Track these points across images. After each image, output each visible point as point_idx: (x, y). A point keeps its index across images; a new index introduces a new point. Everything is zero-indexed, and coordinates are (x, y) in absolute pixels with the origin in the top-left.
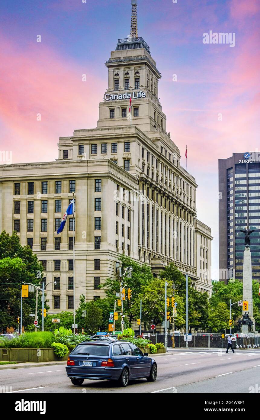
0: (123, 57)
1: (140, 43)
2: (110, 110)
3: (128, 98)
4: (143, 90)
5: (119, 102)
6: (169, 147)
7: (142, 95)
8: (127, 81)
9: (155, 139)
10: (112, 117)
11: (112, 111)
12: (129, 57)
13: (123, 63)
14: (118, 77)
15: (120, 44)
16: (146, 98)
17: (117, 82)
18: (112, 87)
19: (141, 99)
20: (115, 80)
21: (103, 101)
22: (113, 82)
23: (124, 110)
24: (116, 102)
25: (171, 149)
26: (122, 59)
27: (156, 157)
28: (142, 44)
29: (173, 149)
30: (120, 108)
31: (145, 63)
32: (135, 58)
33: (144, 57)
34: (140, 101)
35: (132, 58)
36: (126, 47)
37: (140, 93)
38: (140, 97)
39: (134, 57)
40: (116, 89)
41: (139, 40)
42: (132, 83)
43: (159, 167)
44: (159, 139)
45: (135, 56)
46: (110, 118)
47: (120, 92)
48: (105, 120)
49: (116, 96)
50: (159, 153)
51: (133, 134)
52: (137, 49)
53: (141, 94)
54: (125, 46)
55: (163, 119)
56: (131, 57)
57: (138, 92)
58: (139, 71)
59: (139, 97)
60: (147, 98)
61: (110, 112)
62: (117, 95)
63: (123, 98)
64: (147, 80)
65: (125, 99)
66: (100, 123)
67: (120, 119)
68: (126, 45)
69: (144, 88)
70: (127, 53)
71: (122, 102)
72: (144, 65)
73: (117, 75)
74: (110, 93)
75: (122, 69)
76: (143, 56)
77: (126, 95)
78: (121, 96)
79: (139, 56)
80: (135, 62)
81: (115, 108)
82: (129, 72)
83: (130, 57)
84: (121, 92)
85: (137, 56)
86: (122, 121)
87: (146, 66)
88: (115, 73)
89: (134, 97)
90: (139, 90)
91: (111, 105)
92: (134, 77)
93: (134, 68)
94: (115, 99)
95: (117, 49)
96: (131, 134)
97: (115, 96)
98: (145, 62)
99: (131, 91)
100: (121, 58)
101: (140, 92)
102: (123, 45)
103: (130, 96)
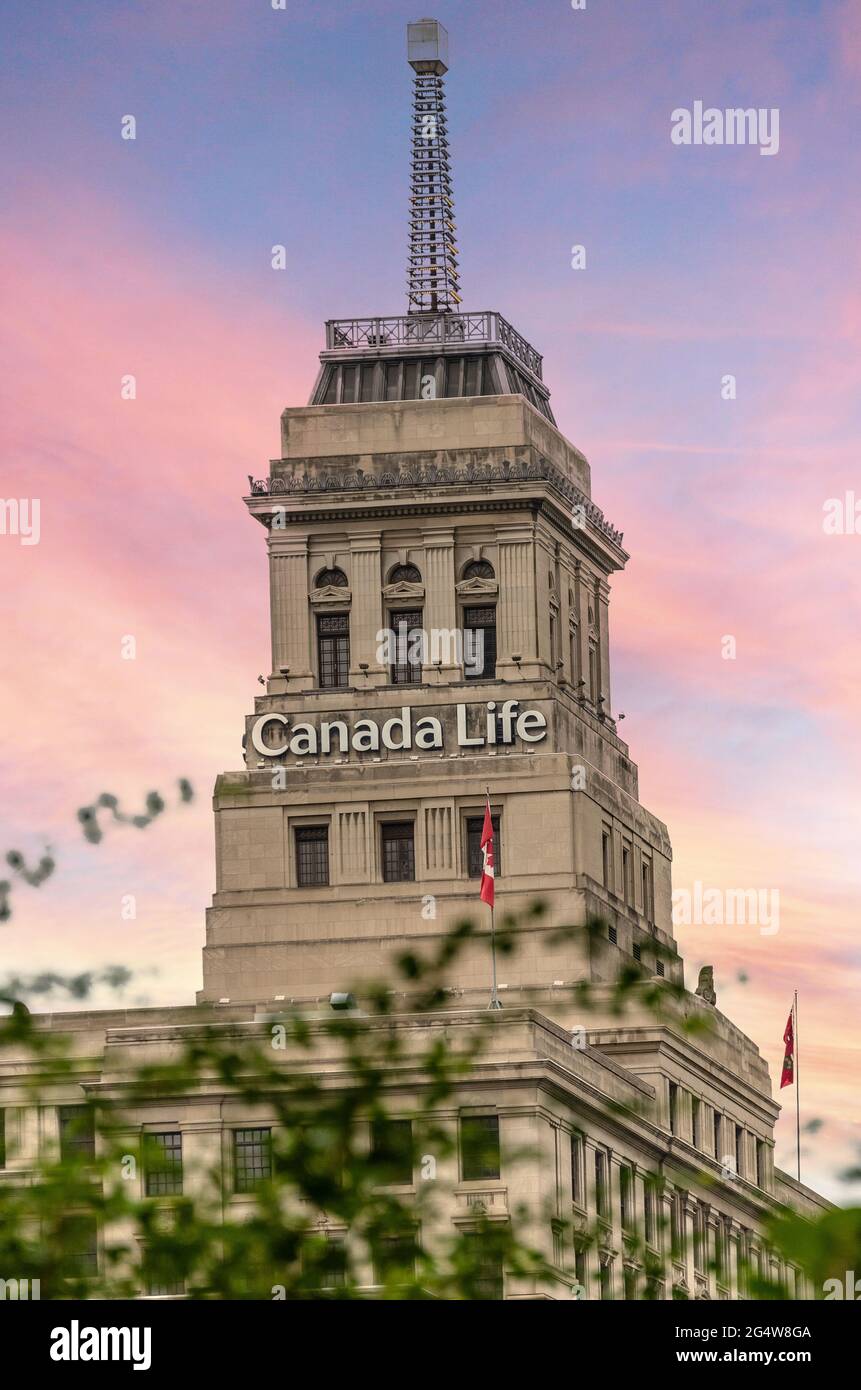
0: (377, 457)
2: (298, 830)
3: (420, 742)
4: (527, 692)
5: (361, 774)
6: (715, 1072)
7: (521, 726)
9: (625, 1038)
10: (311, 872)
11: (310, 836)
12: (413, 459)
13: (378, 498)
14: (340, 593)
15: (342, 353)
16: (546, 751)
17: (332, 627)
18: (303, 660)
19: (513, 754)
20: (320, 617)
21: (241, 767)
22: (303, 628)
23: (396, 832)
24: (336, 775)
25: (723, 1077)
26: (366, 466)
27: (643, 1164)
28: (500, 365)
29: (735, 1071)
30: (369, 820)
31: (535, 506)
32: (461, 466)
33: (526, 458)
34: (509, 769)
35: (438, 462)
36: (389, 380)
37: (506, 715)
38: (507, 737)
39: (453, 455)
40: (332, 673)
41: (477, 335)
44: (657, 1037)
45: (462, 452)
46: (301, 885)
47: (362, 702)
48: (260, 899)
49: (334, 732)
50: (659, 1135)
51: (520, 1066)
52: (474, 404)
53: (514, 720)
54: (378, 373)
55: (656, 856)
56: (432, 455)
57: (491, 706)
58: (491, 555)
59: (499, 742)
60: (556, 747)
61: (299, 840)
62: (342, 726)
63: (389, 743)
64: (545, 612)
65: (402, 749)
66: (226, 915)
67: (370, 893)
68: (390, 364)
69: (533, 673)
70: (397, 429)
71: (377, 773)
72: (526, 518)
73: (332, 576)
74: (292, 705)
75: (366, 537)
76: (519, 450)
77: (406, 722)
78: (373, 734)
79: (484, 452)
80: (460, 492)
81: (335, 820)
82: (417, 559)
83: (422, 454)
84: (371, 701)
85: (473, 451)
86: (389, 911)
87: (540, 520)
88: (319, 564)
89: (462, 740)
90: (495, 691)
91: (304, 799)
92: (458, 595)
93: (456, 532)
94: (326, 748)
95: (324, 396)
96: (507, 1066)
97: (325, 728)
98: (533, 499)
99: (442, 698)
100: (356, 458)
101: (507, 707)
102: (366, 364)
103: (437, 731)
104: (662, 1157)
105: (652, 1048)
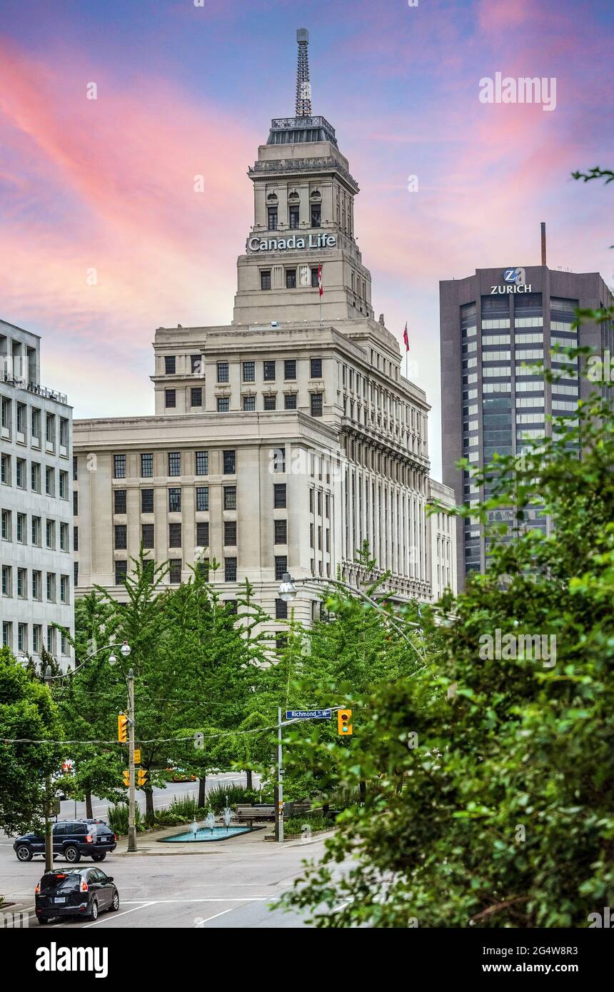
0: (286, 160)
1: (318, 130)
2: (262, 272)
3: (298, 246)
4: (330, 231)
5: (281, 256)
6: (384, 346)
7: (328, 241)
8: (294, 211)
9: (358, 336)
10: (266, 286)
11: (265, 274)
12: (297, 161)
13: (286, 173)
14: (275, 201)
15: (276, 129)
16: (335, 249)
17: (272, 211)
18: (264, 221)
19: (325, 249)
20: (269, 208)
21: (246, 254)
22: (264, 212)
23: (291, 274)
24: (273, 256)
25: (386, 347)
26: (283, 163)
27: (363, 374)
28: (323, 132)
29: (390, 346)
30: (283, 269)
31: (333, 175)
32: (311, 163)
33: (330, 160)
34: (325, 254)
35: (304, 161)
36: (290, 137)
37: (324, 238)
38: (324, 245)
39: (309, 159)
40: (272, 227)
41: (316, 123)
42: (305, 215)
43: (368, 393)
44: (367, 335)
45: (311, 159)
46: (262, 289)
47: (281, 234)
48: (250, 293)
49: (273, 243)
50: (368, 365)
51: (328, 344)
52: (315, 144)
53: (326, 240)
54: (287, 134)
55: (367, 280)
56: (303, 159)
57: (319, 235)
58: (319, 190)
59: (321, 246)
60: (338, 248)
61: (262, 276)
62: (275, 241)
63: (289, 246)
64: (336, 207)
65: (293, 248)
66: (240, 299)
67: (283, 291)
68: (290, 132)
69: (332, 225)
70: (292, 152)
71: (285, 255)
72: (330, 178)
73: (273, 196)
74: (260, 235)
75: (283, 185)
76: (329, 158)
77: (294, 240)
78: (284, 244)
79: (318, 159)
80: (311, 171)
81: (273, 269)
82: (298, 191)
83: (299, 159)
84: (284, 234)
85: (315, 158)
86: (288, 297)
87: (335, 179)
88: (269, 192)
89: (311, 246)
90: (320, 231)
91: (264, 263)
92: (310, 202)
93: (310, 183)
94: (270, 248)
95: (271, 142)
96: (324, 344)
97: (270, 242)
98: (333, 173)
99: (305, 233)
100: (280, 161)
101: (324, 235)
102: (284, 132)
103: (303, 243)
104: (368, 372)
105: (366, 339)
